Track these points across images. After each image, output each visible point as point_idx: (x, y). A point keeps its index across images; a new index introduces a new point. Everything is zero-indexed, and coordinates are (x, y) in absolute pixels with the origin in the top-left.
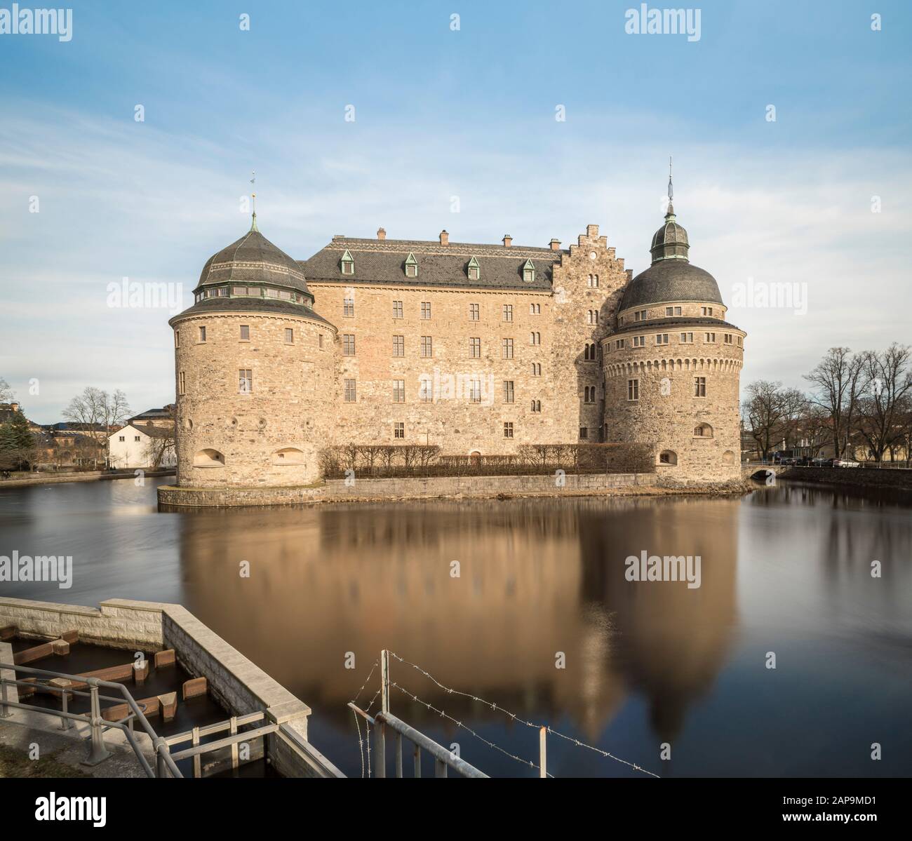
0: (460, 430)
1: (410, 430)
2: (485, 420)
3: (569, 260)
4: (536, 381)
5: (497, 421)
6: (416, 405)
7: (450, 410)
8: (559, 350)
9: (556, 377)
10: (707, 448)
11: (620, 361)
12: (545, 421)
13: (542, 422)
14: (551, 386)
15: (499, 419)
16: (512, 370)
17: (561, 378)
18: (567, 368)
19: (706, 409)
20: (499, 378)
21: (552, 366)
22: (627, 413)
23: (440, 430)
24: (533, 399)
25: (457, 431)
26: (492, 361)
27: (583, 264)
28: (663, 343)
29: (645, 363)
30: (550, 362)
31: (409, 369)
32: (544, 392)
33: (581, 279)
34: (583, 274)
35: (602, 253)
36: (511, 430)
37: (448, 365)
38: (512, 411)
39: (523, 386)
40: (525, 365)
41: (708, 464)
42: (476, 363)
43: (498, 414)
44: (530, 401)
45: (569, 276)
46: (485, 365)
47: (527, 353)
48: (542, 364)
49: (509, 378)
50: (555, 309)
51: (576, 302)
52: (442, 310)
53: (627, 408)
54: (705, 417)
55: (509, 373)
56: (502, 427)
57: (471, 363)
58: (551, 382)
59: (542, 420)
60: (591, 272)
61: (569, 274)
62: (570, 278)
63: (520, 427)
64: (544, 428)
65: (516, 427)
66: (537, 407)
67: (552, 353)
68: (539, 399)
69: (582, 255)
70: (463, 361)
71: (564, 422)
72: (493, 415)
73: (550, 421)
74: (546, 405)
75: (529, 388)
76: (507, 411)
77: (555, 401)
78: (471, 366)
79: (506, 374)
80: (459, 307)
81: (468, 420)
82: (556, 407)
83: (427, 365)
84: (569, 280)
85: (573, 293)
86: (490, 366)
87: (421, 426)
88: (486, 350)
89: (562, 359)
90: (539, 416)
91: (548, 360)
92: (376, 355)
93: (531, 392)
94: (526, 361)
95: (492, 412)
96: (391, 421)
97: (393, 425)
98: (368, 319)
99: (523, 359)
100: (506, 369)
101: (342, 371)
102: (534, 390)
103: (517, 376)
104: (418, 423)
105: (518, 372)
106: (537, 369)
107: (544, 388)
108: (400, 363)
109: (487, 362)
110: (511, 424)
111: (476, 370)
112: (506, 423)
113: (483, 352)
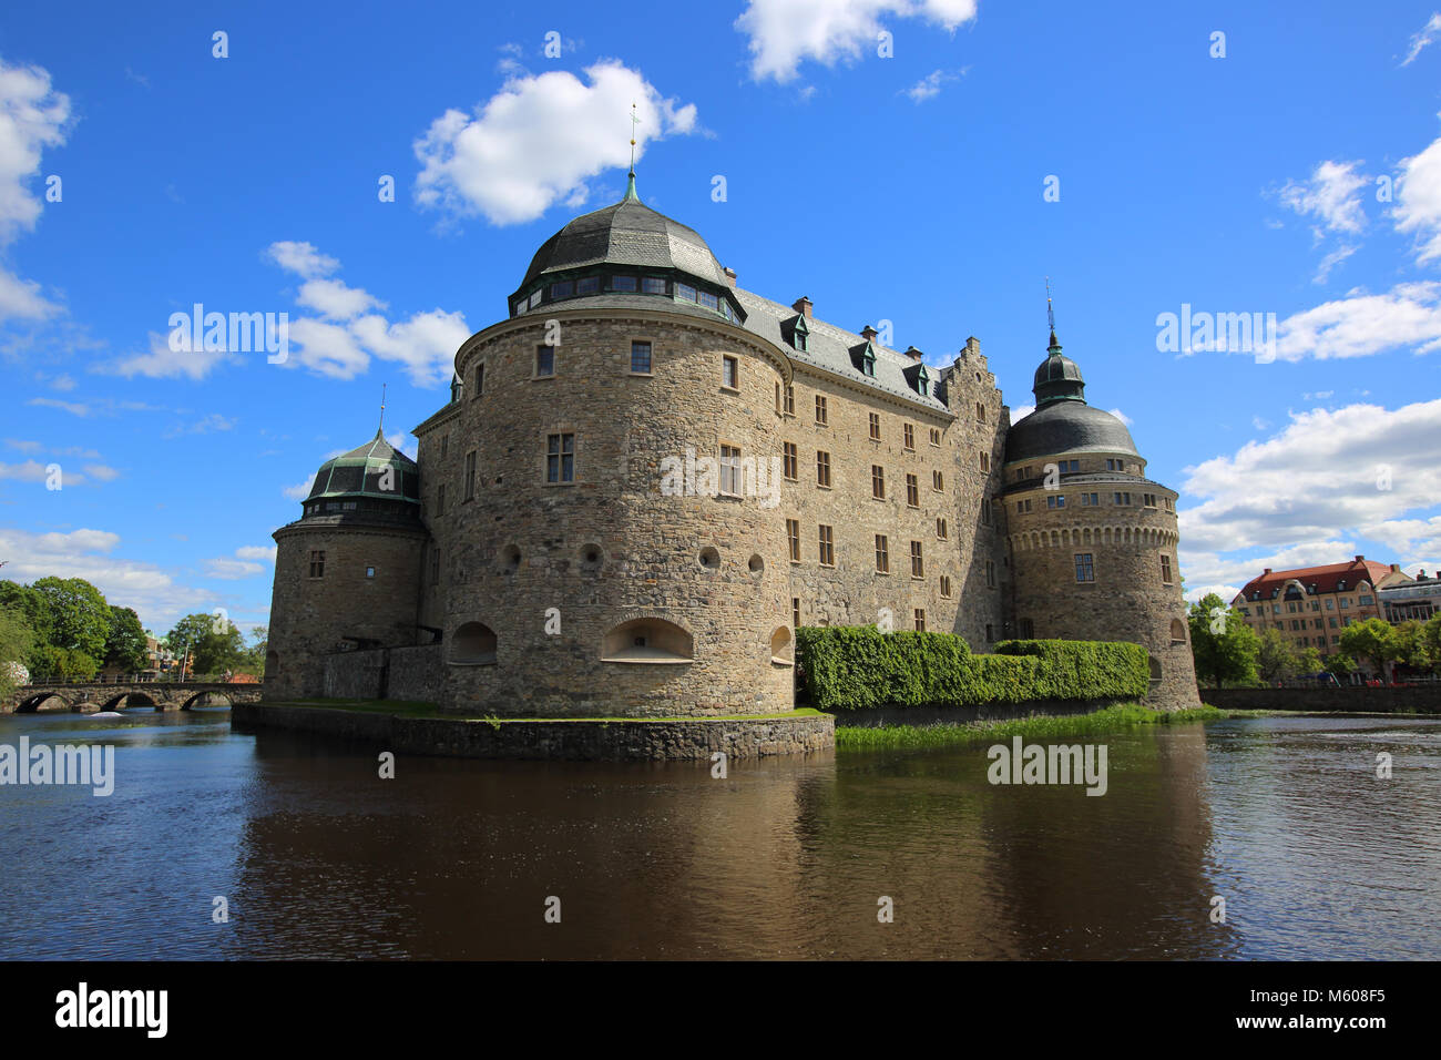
0: (867, 614)
1: (807, 611)
2: (894, 602)
4: (942, 546)
5: (907, 606)
6: (815, 568)
7: (853, 580)
8: (961, 504)
9: (961, 543)
11: (1059, 525)
12: (955, 610)
13: (953, 612)
14: (957, 556)
15: (909, 603)
16: (918, 525)
17: (966, 545)
18: (971, 532)
20: (907, 537)
21: (956, 525)
22: (1079, 602)
24: (941, 574)
26: (897, 507)
28: (1124, 506)
29: (1103, 530)
30: (954, 519)
31: (804, 504)
32: (952, 563)
36: (923, 622)
37: (850, 507)
38: (921, 589)
39: (930, 552)
40: (930, 520)
42: (882, 509)
43: (908, 592)
44: (939, 577)
46: (890, 514)
47: (930, 501)
48: (947, 521)
49: (916, 538)
52: (839, 413)
53: (1076, 594)
55: (916, 530)
56: (913, 615)
57: (876, 508)
58: (958, 549)
59: (951, 608)
63: (931, 617)
65: (928, 617)
66: (946, 584)
67: (955, 506)
68: (947, 574)
70: (867, 503)
71: (970, 612)
72: (901, 593)
73: (960, 612)
74: (954, 583)
75: (937, 557)
76: (917, 592)
77: (962, 578)
78: (876, 513)
79: (912, 530)
80: (858, 415)
81: (875, 602)
83: (825, 501)
86: (897, 516)
87: (819, 604)
88: (889, 488)
89: (964, 517)
90: (949, 601)
91: (952, 515)
93: (940, 564)
94: (930, 514)
95: (901, 589)
99: (928, 509)
100: (912, 523)
102: (942, 561)
103: (924, 535)
104: (817, 601)
105: (924, 530)
106: (942, 528)
107: (951, 558)
108: (792, 491)
109: (894, 510)
110: (922, 611)
111: (880, 518)
112: (916, 611)
113: (888, 494)
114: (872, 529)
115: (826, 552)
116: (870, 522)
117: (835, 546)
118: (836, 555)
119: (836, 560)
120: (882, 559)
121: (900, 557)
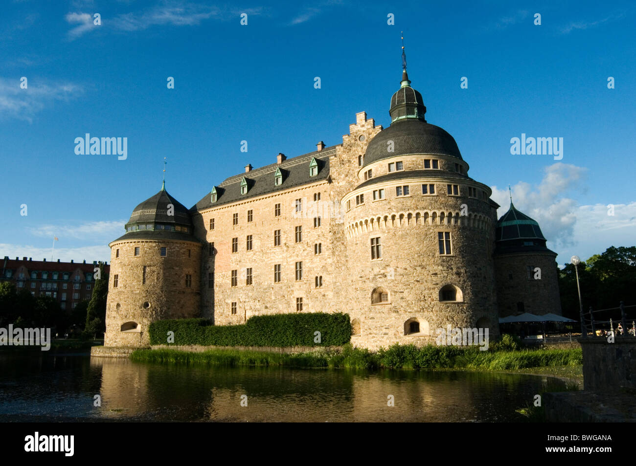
0: (268, 306)
1: (240, 307)
2: (284, 296)
3: (342, 149)
4: (317, 259)
5: (292, 297)
6: (243, 288)
7: (262, 290)
8: (336, 228)
9: (333, 253)
10: (383, 315)
12: (326, 294)
13: (324, 295)
14: (330, 262)
15: (293, 296)
16: (301, 252)
17: (337, 253)
18: (343, 244)
19: (382, 271)
20: (293, 260)
21: (331, 243)
23: (257, 307)
24: (317, 275)
25: (266, 307)
26: (288, 247)
27: (354, 149)
30: (328, 241)
31: (240, 261)
32: (324, 267)
33: (352, 162)
34: (354, 157)
35: (369, 134)
36: (301, 304)
37: (261, 255)
38: (301, 287)
39: (309, 264)
40: (310, 247)
41: (385, 334)
42: (278, 250)
43: (292, 291)
44: (314, 277)
45: (342, 162)
46: (283, 251)
47: (310, 236)
48: (323, 243)
49: (299, 260)
50: (332, 193)
51: (349, 183)
52: (259, 213)
54: (381, 280)
55: (300, 255)
56: (295, 302)
57: (275, 251)
58: (329, 258)
59: (323, 293)
60: (360, 153)
61: (343, 160)
62: (343, 164)
63: (307, 301)
64: (326, 301)
65: (305, 301)
66: (319, 281)
67: (330, 232)
68: (321, 275)
69: (353, 141)
70: (270, 250)
71: (342, 294)
72: (289, 292)
73: (330, 294)
74: (326, 279)
75: (314, 266)
76: (298, 287)
77: (333, 275)
78: (275, 253)
79: (297, 256)
80: (268, 209)
81: (273, 298)
82: (334, 280)
83: (249, 257)
84: (342, 166)
85: (347, 176)
86: (287, 251)
87: (246, 304)
88: (284, 239)
89: (338, 236)
90: (322, 290)
91: (327, 238)
92: (224, 254)
93: (315, 269)
94: (311, 243)
95: (289, 289)
96: (230, 301)
97: (231, 304)
98: (220, 229)
99: (309, 241)
100: (297, 252)
101: (208, 267)
102: (317, 267)
103: (305, 256)
104: (245, 302)
105: (306, 252)
106: (318, 248)
107: (324, 265)
108: (235, 257)
109: (285, 248)
110: (301, 299)
111: (278, 256)
112: (298, 299)
113: (283, 240)
114: (273, 263)
115: (249, 281)
116: (271, 259)
117: (253, 276)
118: (253, 280)
119: (253, 282)
120: (278, 278)
121: (288, 272)
